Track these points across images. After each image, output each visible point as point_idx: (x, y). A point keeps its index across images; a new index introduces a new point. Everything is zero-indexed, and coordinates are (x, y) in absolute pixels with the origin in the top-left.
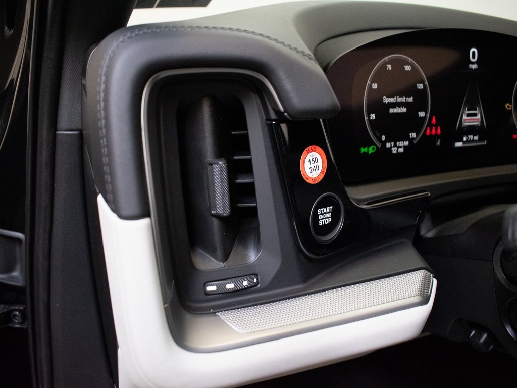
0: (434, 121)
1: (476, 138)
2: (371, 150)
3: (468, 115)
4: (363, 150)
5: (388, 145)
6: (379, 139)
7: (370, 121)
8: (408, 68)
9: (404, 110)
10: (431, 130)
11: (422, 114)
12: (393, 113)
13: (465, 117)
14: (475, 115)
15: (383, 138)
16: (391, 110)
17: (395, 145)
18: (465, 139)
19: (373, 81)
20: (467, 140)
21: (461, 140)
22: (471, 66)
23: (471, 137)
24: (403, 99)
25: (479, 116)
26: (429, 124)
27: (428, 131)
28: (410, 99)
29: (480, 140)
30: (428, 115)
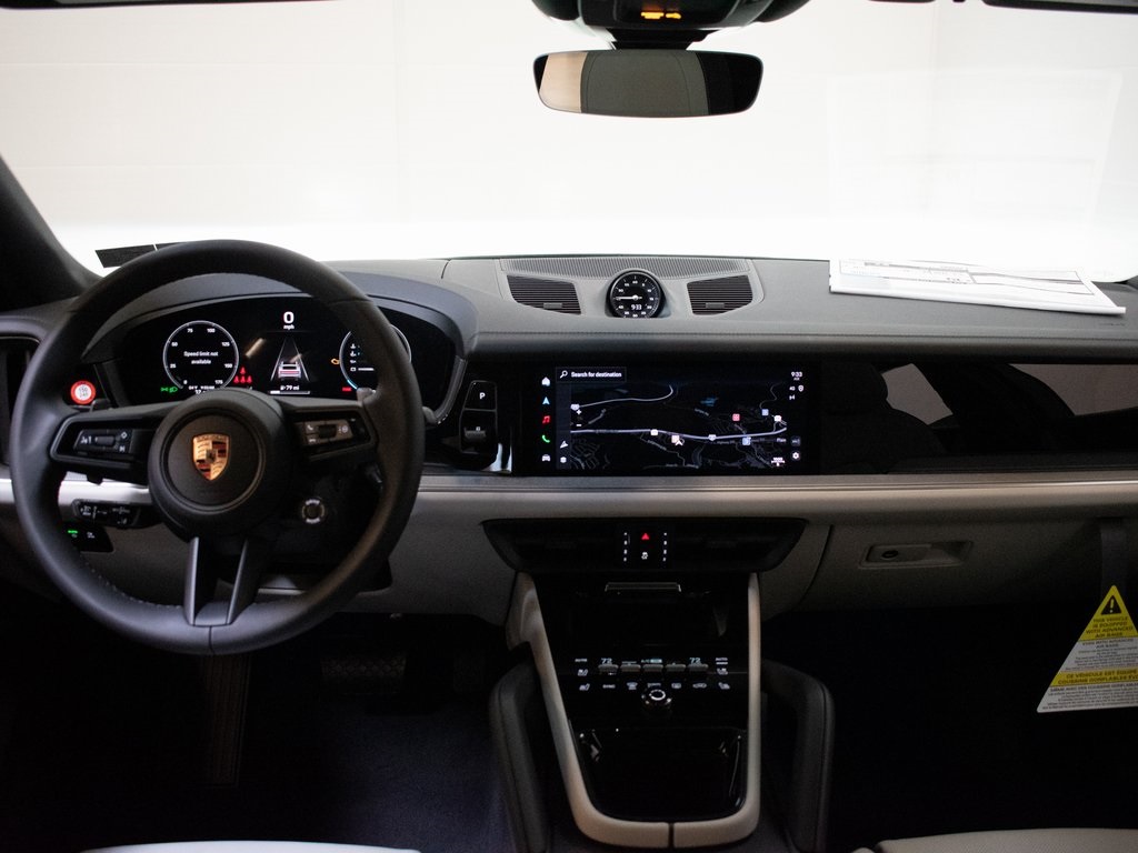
0: (243, 371)
1: (297, 388)
2: (172, 390)
3: (284, 368)
4: (163, 389)
5: (191, 388)
6: (182, 384)
7: (171, 370)
8: (212, 331)
9: (209, 362)
10: (240, 379)
11: (229, 366)
12: (195, 365)
13: (281, 369)
14: (294, 368)
15: (185, 382)
16: (193, 362)
17: (199, 388)
18: (282, 388)
19: (173, 340)
20: (285, 390)
21: (279, 389)
22: (285, 327)
23: (291, 387)
24: (207, 354)
25: (298, 369)
26: (238, 374)
27: (237, 379)
28: (216, 354)
29: (300, 390)
30: (236, 367)
